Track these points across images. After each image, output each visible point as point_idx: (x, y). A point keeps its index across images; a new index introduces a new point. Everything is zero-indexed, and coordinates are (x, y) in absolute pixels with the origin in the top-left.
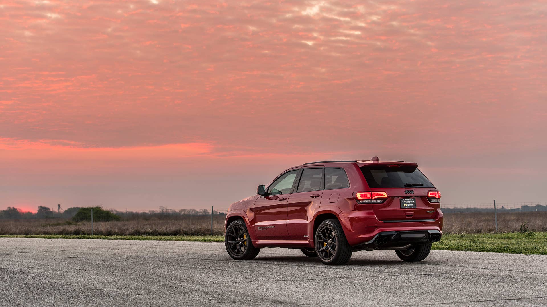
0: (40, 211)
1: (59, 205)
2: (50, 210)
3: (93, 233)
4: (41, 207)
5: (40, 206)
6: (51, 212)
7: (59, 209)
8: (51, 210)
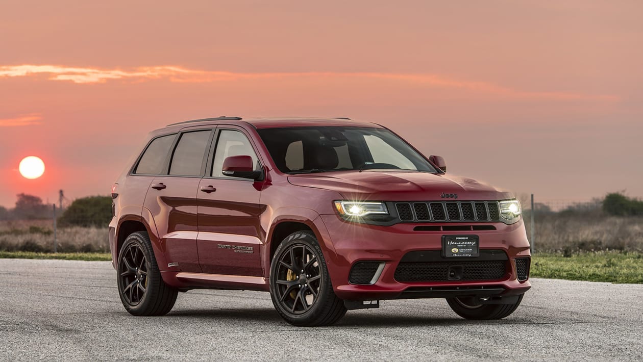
0: (20, 204)
1: (61, 192)
2: (41, 201)
3: (57, 249)
4: (23, 195)
5: (20, 193)
6: (44, 207)
7: (61, 200)
8: (44, 202)
